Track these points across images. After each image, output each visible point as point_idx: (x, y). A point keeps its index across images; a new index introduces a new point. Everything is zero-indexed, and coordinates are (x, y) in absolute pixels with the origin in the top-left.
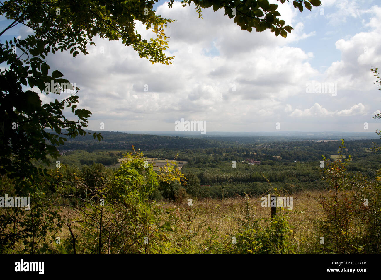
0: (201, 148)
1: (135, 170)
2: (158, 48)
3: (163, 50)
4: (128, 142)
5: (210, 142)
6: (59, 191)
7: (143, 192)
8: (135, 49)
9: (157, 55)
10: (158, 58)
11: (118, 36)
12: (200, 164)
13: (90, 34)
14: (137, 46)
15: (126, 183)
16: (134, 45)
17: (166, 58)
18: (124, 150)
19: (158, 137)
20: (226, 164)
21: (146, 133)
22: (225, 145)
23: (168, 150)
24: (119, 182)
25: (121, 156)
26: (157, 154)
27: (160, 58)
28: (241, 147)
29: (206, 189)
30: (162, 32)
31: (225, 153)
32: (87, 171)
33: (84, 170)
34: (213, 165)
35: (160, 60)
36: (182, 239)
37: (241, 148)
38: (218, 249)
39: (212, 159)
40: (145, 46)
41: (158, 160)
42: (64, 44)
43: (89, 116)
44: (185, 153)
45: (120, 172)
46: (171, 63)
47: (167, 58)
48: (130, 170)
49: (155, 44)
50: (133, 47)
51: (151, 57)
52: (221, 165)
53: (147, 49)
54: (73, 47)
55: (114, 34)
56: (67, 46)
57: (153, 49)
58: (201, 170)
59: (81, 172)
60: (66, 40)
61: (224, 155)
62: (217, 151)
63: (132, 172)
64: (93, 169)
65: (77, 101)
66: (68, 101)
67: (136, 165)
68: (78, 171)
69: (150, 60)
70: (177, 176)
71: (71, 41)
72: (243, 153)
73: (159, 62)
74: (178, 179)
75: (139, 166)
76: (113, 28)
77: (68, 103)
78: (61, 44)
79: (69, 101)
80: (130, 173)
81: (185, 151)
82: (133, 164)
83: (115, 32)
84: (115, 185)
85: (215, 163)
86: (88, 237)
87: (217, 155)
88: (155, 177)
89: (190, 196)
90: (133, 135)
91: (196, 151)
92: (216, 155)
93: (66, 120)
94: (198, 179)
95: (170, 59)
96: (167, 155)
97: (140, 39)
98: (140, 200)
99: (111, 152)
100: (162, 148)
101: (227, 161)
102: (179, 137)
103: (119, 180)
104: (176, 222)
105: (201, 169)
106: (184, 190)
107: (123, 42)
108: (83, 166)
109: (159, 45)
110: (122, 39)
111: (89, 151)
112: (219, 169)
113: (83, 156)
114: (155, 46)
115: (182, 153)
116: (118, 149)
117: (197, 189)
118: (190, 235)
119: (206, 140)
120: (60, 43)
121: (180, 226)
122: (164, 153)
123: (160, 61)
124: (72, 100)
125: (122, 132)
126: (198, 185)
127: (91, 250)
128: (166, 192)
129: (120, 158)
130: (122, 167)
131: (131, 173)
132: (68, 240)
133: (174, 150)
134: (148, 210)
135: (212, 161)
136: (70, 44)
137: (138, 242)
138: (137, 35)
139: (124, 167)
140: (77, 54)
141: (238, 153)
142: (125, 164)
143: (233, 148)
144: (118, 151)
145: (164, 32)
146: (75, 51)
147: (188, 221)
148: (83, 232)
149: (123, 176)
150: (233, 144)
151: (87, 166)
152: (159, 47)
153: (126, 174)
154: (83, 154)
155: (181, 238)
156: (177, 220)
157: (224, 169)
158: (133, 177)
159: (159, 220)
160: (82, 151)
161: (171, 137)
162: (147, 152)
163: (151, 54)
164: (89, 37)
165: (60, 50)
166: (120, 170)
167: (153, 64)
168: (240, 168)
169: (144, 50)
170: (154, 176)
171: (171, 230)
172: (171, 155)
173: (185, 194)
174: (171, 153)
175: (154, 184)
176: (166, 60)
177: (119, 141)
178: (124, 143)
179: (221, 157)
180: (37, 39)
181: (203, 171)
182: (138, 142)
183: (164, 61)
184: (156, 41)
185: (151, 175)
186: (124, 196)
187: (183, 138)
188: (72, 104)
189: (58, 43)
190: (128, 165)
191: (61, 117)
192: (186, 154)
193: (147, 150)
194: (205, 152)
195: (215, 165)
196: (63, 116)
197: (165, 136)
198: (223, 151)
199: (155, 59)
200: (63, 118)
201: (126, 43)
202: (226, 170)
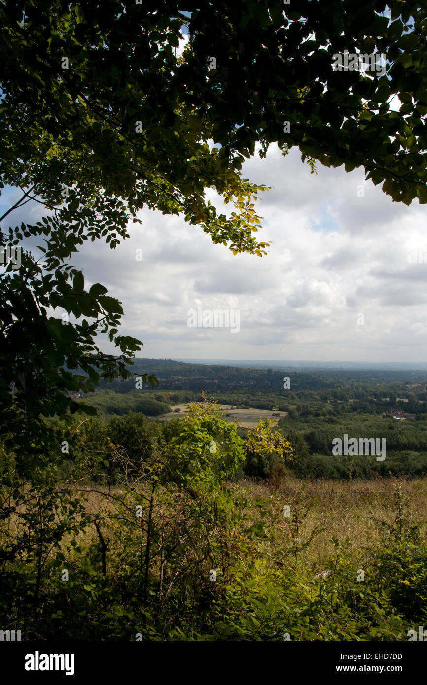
0: (311, 389)
1: (208, 433)
2: (244, 229)
3: (252, 232)
4: (186, 378)
5: (327, 380)
6: (83, 466)
7: (221, 472)
8: (206, 230)
9: (242, 239)
10: (243, 245)
11: (177, 209)
12: (308, 417)
13: (133, 206)
14: (209, 225)
15: (192, 455)
16: (204, 223)
17: (256, 245)
18: (180, 391)
19: (237, 369)
20: (355, 417)
21: (217, 363)
22: (352, 385)
23: (254, 392)
24: (180, 454)
25: (175, 400)
26: (236, 398)
27: (246, 245)
28: (381, 388)
29: (319, 460)
30: (251, 209)
31: (353, 399)
32: (118, 426)
33: (113, 422)
34: (331, 419)
35: (247, 248)
36: (284, 554)
37: (381, 390)
38: (347, 576)
39: (330, 409)
40: (222, 225)
41: (238, 408)
42: (96, 229)
43: (139, 349)
44: (283, 397)
45: (183, 436)
46: (266, 254)
47: (259, 245)
48: (199, 435)
49: (239, 222)
50: (203, 226)
51: (233, 243)
52: (345, 420)
53: (226, 230)
54: (110, 232)
55: (172, 206)
56: (102, 232)
57: (236, 229)
58: (311, 428)
59: (108, 426)
60: (100, 221)
61: (351, 402)
62: (338, 394)
63: (203, 437)
64: (128, 423)
65: (119, 323)
66: (104, 322)
67: (208, 425)
68: (103, 425)
69: (230, 248)
70: (277, 444)
71: (107, 223)
72: (384, 399)
73: (245, 251)
74: (280, 450)
75: (215, 427)
76: (170, 197)
77: (104, 326)
78: (92, 229)
79: (106, 322)
80: (199, 438)
81: (283, 394)
82: (203, 424)
83: (173, 203)
84: (174, 458)
85: (334, 415)
86: (127, 543)
87: (338, 401)
88: (240, 446)
89: (291, 471)
90: (195, 365)
91: (302, 395)
92: (336, 401)
93: (101, 353)
94: (305, 443)
95: (264, 247)
96: (253, 400)
97: (214, 214)
98: (215, 485)
99: (159, 393)
100: (244, 388)
101: (355, 413)
102: (273, 370)
103: (181, 450)
104: (273, 522)
105: (311, 426)
106: (280, 462)
107: (186, 220)
108: (112, 416)
109: (246, 223)
110: (185, 214)
111: (122, 393)
112: (342, 427)
113: (112, 399)
114: (238, 225)
115: (277, 398)
116: (170, 389)
117: (303, 460)
118: (297, 547)
119: (319, 376)
120: (89, 227)
121: (280, 530)
122: (248, 397)
123: (248, 250)
124: (111, 321)
125: (177, 361)
126: (305, 453)
127: (131, 565)
128: (250, 463)
129: (173, 405)
130: (186, 429)
131: (201, 439)
132: (93, 548)
133: (266, 393)
134: (229, 504)
135: (330, 413)
136: (105, 228)
137: (210, 558)
138: (209, 208)
139: (190, 428)
140: (117, 244)
141: (375, 400)
142: (190, 423)
143: (367, 389)
144: (170, 393)
145: (254, 208)
146: (113, 238)
147: (294, 521)
148: (118, 535)
149: (188, 444)
150: (366, 382)
151: (119, 417)
152: (245, 226)
153: (193, 440)
154: (112, 397)
155: (282, 552)
156: (275, 520)
157: (352, 427)
158: (204, 446)
159: (245, 518)
160: (111, 391)
161: (259, 370)
162: (218, 394)
163: (232, 239)
164: (132, 211)
165: (90, 238)
166: (182, 434)
167: (235, 255)
168: (378, 426)
169: (220, 231)
170: (238, 444)
171: (265, 537)
172: (259, 400)
173: (283, 468)
174: (260, 397)
175: (239, 458)
176: (256, 249)
177: (172, 376)
178: (180, 379)
179: (346, 406)
180: (55, 222)
181: (313, 430)
182: (204, 377)
183: (253, 250)
184: (241, 217)
185: (234, 443)
186: (190, 478)
187: (280, 372)
188: (110, 328)
189: (87, 227)
190: (196, 424)
191: (92, 349)
192: (284, 399)
193: (218, 392)
194: (317, 397)
195: (334, 418)
196: (95, 347)
197: (248, 369)
198: (348, 394)
199: (239, 246)
200: (95, 350)
201: (190, 220)
202: (354, 428)
